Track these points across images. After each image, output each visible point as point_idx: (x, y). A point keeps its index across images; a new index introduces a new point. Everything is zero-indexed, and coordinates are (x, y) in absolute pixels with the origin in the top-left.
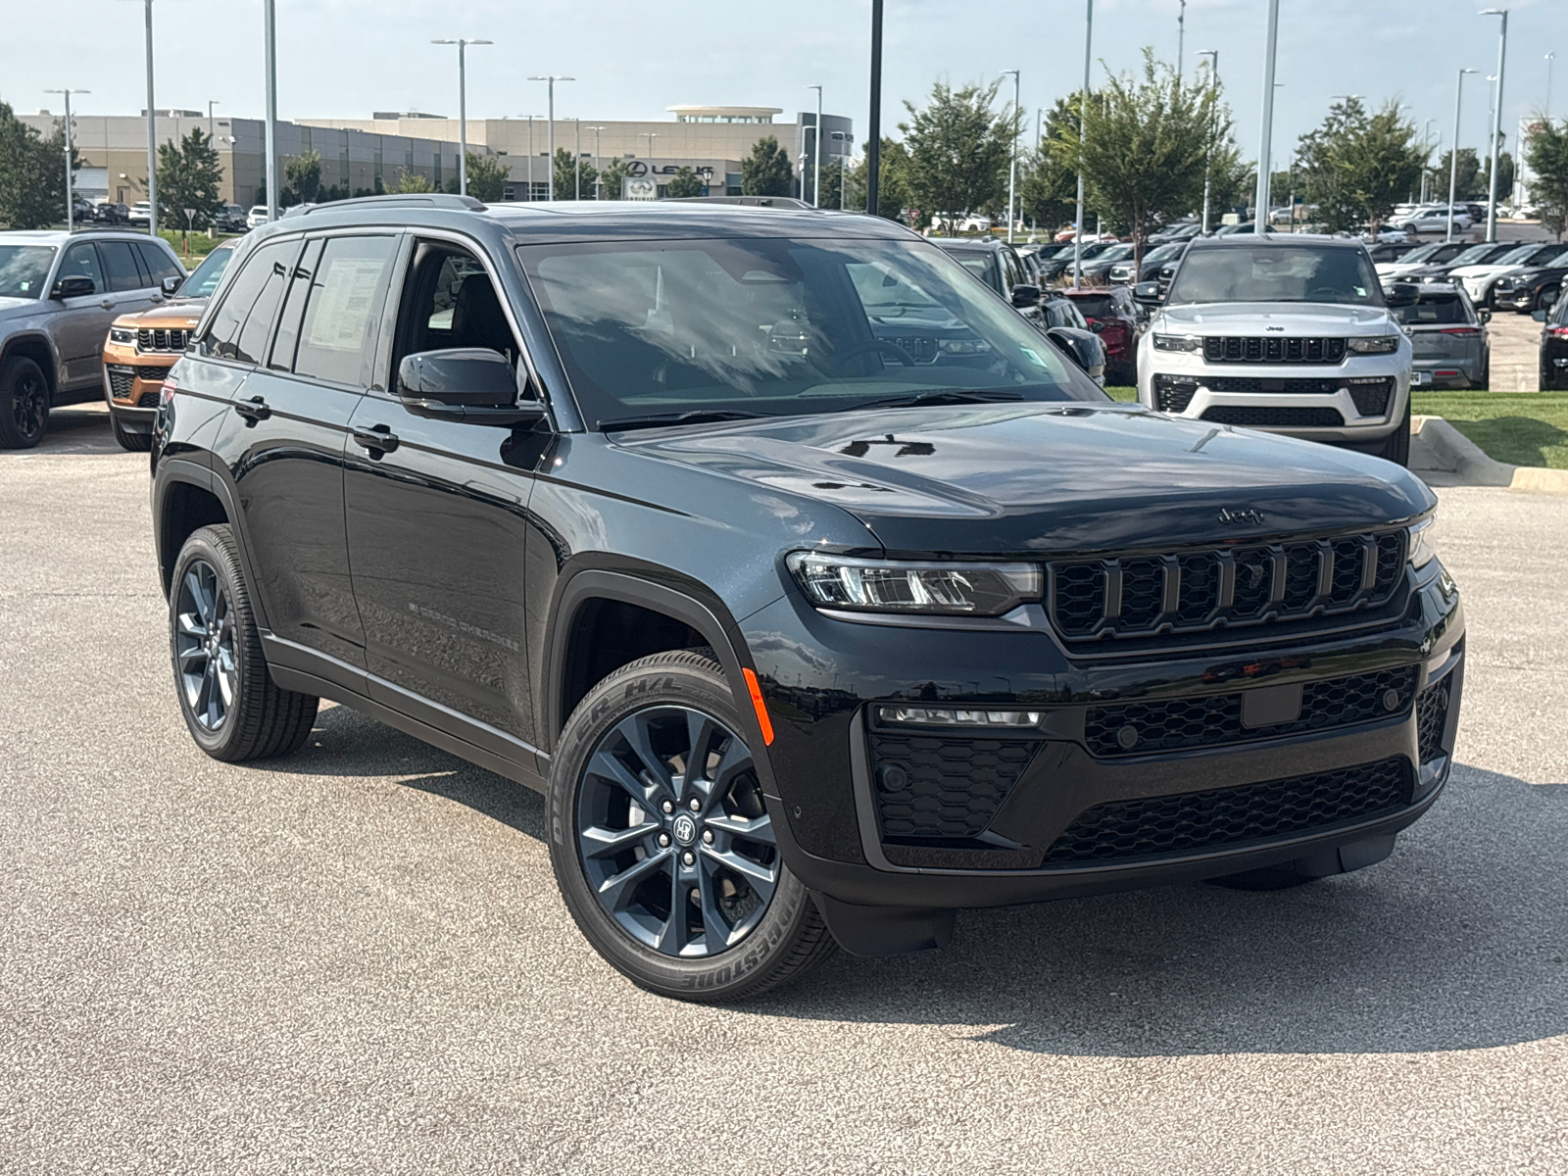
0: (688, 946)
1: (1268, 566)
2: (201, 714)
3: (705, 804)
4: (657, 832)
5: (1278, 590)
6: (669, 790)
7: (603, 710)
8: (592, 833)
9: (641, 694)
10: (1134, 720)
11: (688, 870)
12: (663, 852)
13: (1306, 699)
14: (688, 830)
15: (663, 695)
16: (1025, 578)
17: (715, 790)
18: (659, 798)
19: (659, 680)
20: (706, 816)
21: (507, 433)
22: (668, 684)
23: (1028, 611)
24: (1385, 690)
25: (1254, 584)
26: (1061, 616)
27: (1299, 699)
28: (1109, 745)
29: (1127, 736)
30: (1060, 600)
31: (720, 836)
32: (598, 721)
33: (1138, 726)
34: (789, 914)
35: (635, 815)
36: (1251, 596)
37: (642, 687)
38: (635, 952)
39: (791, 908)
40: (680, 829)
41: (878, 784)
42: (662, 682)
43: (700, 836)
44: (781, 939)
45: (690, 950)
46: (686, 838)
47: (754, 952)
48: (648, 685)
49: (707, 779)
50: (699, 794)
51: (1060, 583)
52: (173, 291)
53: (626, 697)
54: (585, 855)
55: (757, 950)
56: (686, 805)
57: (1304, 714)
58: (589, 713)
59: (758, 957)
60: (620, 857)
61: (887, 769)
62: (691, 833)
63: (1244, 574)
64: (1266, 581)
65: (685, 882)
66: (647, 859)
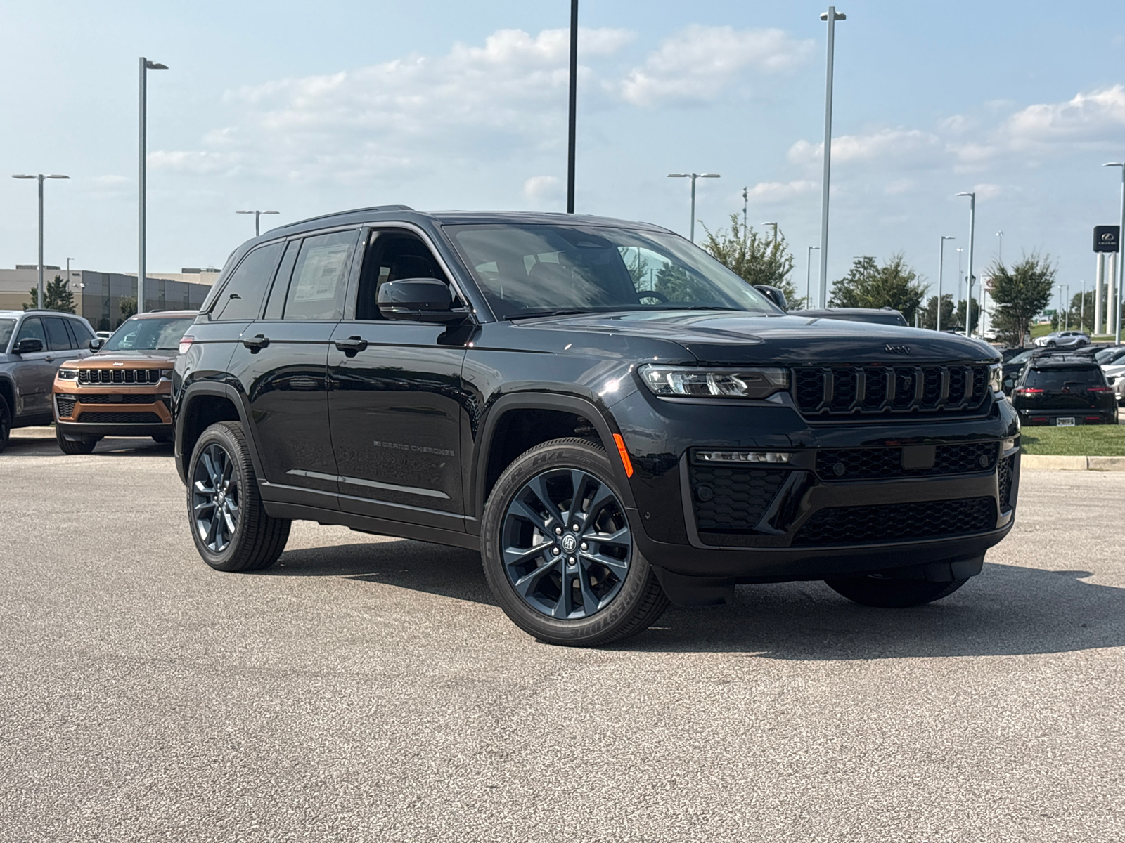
0: (572, 613)
1: (913, 377)
2: (210, 543)
3: (583, 527)
4: (552, 547)
5: (919, 393)
6: (560, 521)
7: (518, 475)
8: (510, 551)
9: (543, 463)
10: (843, 460)
11: (572, 567)
12: (556, 559)
13: (937, 456)
14: (571, 543)
15: (557, 462)
16: (778, 377)
17: (588, 519)
18: (553, 526)
19: (554, 453)
20: (583, 533)
21: (444, 329)
22: (560, 455)
23: (781, 395)
24: (980, 455)
25: (906, 387)
26: (799, 398)
27: (933, 455)
28: (829, 474)
29: (839, 469)
30: (799, 389)
31: (592, 545)
32: (516, 481)
33: (845, 464)
34: (637, 586)
35: (537, 538)
36: (905, 395)
37: (544, 458)
38: (539, 619)
39: (639, 582)
40: (567, 543)
41: (696, 497)
42: (556, 454)
43: (579, 546)
44: (632, 602)
45: (573, 615)
46: (571, 548)
47: (615, 611)
48: (548, 457)
49: (583, 512)
50: (579, 522)
51: (798, 380)
52: (98, 348)
53: (534, 465)
54: (507, 564)
55: (617, 610)
56: (570, 528)
57: (937, 464)
58: (510, 477)
59: (619, 615)
60: (527, 565)
61: (700, 489)
62: (574, 545)
63: (900, 382)
64: (913, 386)
65: (571, 575)
66: (545, 563)
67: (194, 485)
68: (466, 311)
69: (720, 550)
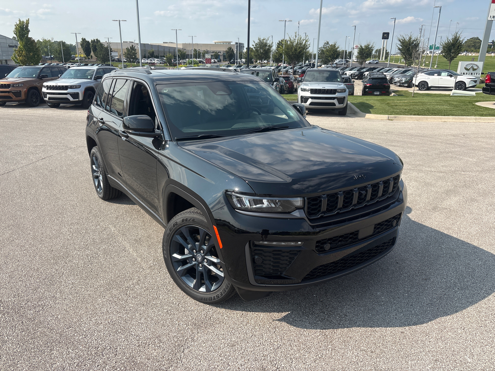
0: (201, 288)
1: (367, 191)
2: (98, 188)
3: (205, 252)
4: (192, 258)
5: (369, 197)
6: (195, 247)
7: (176, 225)
8: (175, 255)
9: (186, 222)
10: (329, 242)
11: (200, 268)
12: (194, 263)
13: (375, 228)
14: (200, 258)
15: (192, 223)
16: (298, 202)
17: (208, 249)
18: (192, 248)
19: (191, 219)
20: (205, 255)
22: (193, 220)
23: (299, 212)
24: (393, 221)
25: (363, 197)
26: (308, 212)
27: (373, 228)
28: (322, 250)
29: (327, 247)
30: (308, 208)
31: (209, 261)
32: (175, 227)
33: (330, 243)
34: (228, 287)
35: (186, 251)
36: (361, 199)
37: (186, 220)
38: (187, 288)
39: (228, 285)
40: (198, 258)
41: (253, 261)
42: (192, 219)
43: (204, 260)
44: (226, 293)
47: (218, 295)
48: (188, 219)
49: (206, 245)
50: (203, 249)
51: (309, 203)
53: (182, 222)
54: (173, 261)
55: (219, 294)
56: (199, 251)
57: (374, 232)
58: (172, 225)
59: (220, 296)
60: (184, 262)
61: (256, 257)
62: (201, 259)
63: (360, 194)
64: (366, 196)
65: (200, 272)
66: (190, 264)
67: (92, 166)
68: (160, 133)
69: (265, 286)
